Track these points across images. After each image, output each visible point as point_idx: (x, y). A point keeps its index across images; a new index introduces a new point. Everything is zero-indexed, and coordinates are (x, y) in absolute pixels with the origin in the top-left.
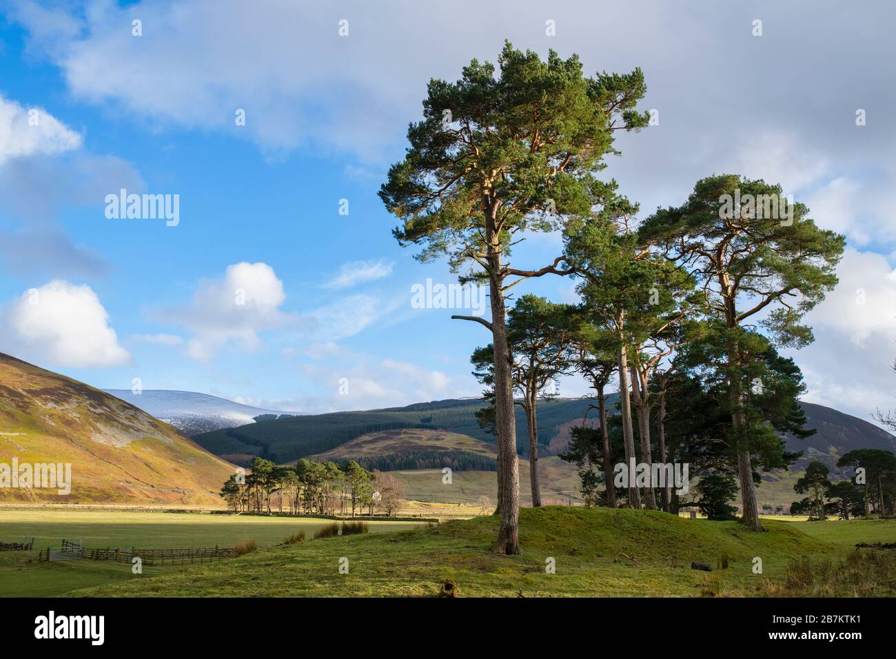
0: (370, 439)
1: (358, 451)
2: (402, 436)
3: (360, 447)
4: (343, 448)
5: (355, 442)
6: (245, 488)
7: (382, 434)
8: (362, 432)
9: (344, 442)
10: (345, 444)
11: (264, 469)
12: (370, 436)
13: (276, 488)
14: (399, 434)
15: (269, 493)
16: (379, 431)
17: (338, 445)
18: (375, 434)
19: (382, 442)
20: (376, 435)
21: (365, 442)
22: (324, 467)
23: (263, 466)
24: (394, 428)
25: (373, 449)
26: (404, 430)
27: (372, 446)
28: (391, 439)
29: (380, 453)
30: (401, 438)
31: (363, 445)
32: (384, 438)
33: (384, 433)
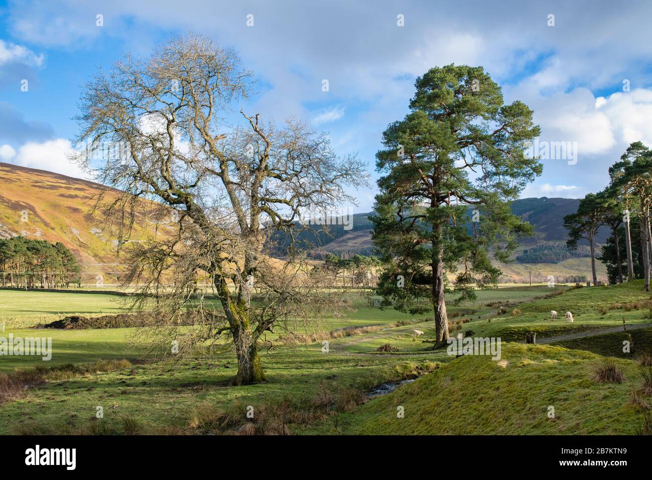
1: (345, 245)
3: (346, 242)
4: (334, 243)
5: (341, 239)
7: (360, 233)
12: (352, 235)
16: (358, 231)
17: (330, 241)
18: (355, 233)
19: (361, 238)
21: (349, 239)
25: (355, 243)
27: (355, 241)
29: (360, 246)
31: (348, 241)
32: (361, 236)
33: (361, 232)
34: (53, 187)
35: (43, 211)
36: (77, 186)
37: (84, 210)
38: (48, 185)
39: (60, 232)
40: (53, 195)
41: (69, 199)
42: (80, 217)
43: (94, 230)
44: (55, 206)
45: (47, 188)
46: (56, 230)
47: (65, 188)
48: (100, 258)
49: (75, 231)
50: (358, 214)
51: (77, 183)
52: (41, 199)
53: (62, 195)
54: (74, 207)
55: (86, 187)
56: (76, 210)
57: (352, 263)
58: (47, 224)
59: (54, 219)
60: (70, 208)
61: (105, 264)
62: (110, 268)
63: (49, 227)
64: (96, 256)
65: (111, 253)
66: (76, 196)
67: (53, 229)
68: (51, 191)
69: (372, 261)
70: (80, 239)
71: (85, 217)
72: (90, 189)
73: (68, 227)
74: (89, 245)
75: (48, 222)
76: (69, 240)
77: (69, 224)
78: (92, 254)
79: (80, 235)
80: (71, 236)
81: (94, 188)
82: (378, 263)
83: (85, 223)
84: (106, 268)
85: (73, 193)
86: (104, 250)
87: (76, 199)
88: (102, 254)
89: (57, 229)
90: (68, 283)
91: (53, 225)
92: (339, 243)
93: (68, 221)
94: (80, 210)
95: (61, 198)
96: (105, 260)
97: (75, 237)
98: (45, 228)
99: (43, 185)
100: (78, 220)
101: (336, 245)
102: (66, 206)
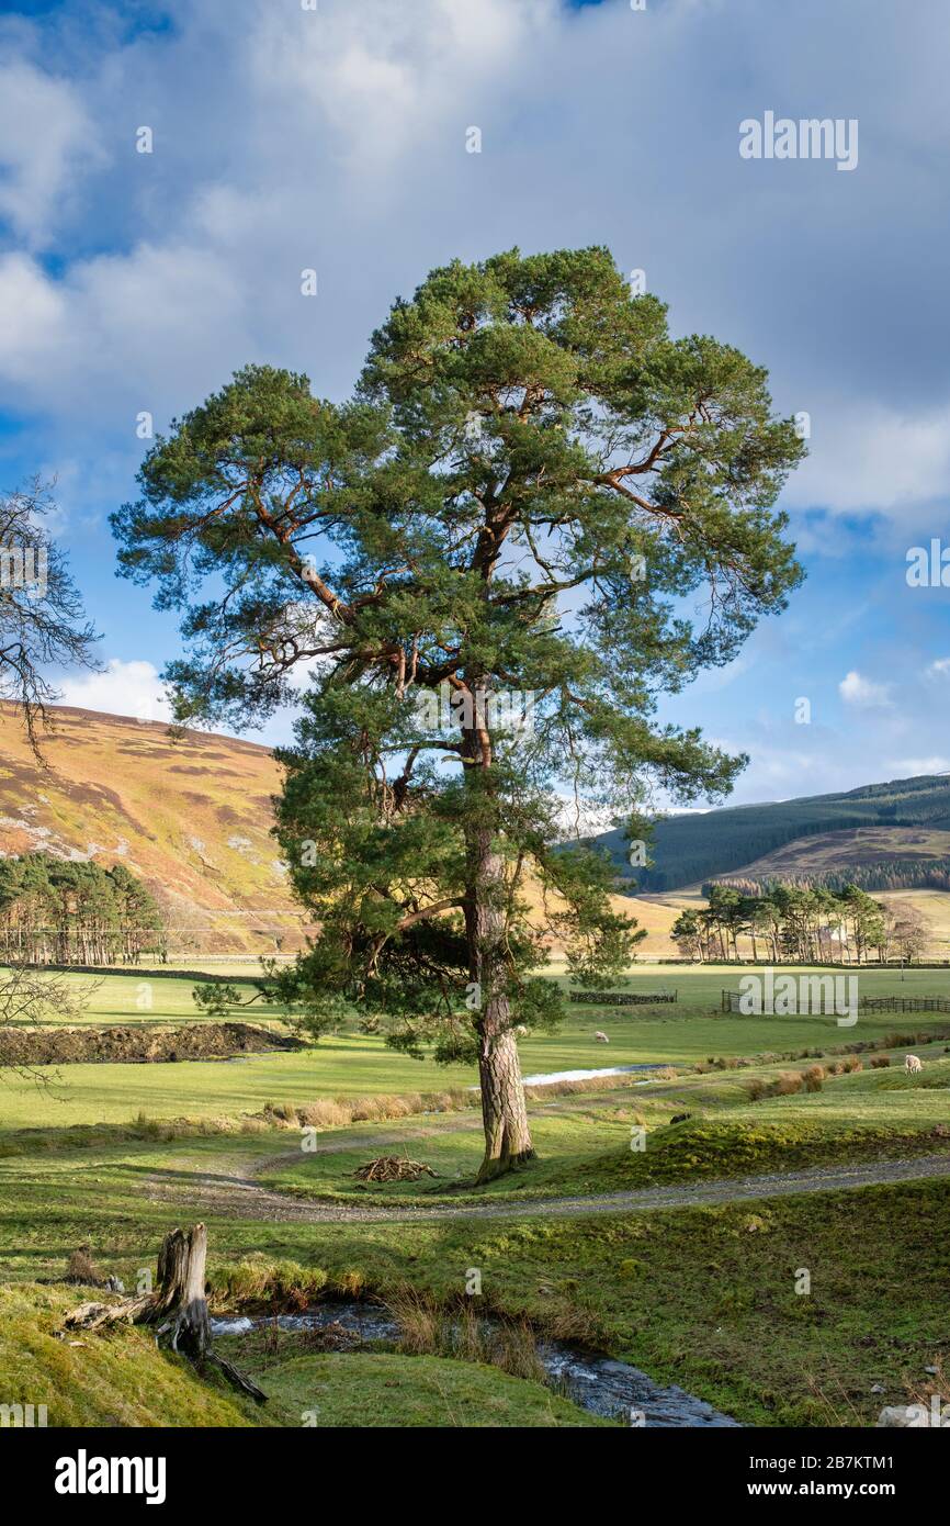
0: (806, 845)
1: (790, 866)
2: (857, 839)
3: (793, 859)
4: (766, 861)
5: (781, 852)
6: (703, 926)
7: (824, 838)
8: (793, 837)
9: (767, 852)
10: (767, 856)
11: (727, 900)
12: (807, 842)
13: (743, 926)
14: (853, 836)
15: (734, 934)
16: (818, 832)
17: (757, 858)
18: (813, 838)
19: (827, 849)
20: (815, 839)
21: (801, 851)
22: (814, 895)
23: (726, 897)
24: (842, 828)
25: (814, 861)
26: (859, 830)
27: (811, 857)
28: (840, 844)
29: (825, 866)
30: (856, 843)
31: (797, 856)
32: (826, 845)
33: (827, 836)
34: (158, 754)
35: (135, 801)
36: (208, 749)
37: (218, 800)
38: (150, 749)
39: (167, 847)
40: (157, 770)
41: (191, 777)
42: (208, 813)
43: (234, 841)
44: (160, 792)
45: (148, 756)
46: (159, 840)
47: (184, 753)
48: (245, 899)
49: (197, 844)
50: (823, 797)
51: (211, 744)
52: (134, 778)
53: (176, 770)
54: (197, 792)
55: (226, 751)
56: (200, 799)
57: (770, 907)
58: (140, 830)
59: (156, 818)
60: (188, 795)
61: (253, 913)
62: (265, 921)
63: (144, 834)
64: (235, 895)
65: (267, 889)
66: (204, 771)
67: (152, 839)
68: (157, 761)
69: (817, 900)
70: (206, 860)
71: (218, 813)
72: (235, 754)
73: (183, 836)
74: (223, 872)
75: (144, 824)
76: (184, 863)
77: (184, 829)
78: (228, 892)
79: (205, 850)
80: (188, 854)
81: (244, 752)
82: (832, 905)
83: (217, 825)
84: (256, 920)
85: (198, 763)
86: (253, 882)
87: (204, 776)
88: (248, 890)
89: (161, 839)
90: (138, 952)
91: (152, 831)
92: (776, 860)
93: (182, 823)
94: (209, 798)
95: (173, 775)
96: (254, 904)
97: (196, 856)
98: (137, 837)
99: (141, 748)
100: (205, 820)
101: (769, 865)
102: (181, 790)
